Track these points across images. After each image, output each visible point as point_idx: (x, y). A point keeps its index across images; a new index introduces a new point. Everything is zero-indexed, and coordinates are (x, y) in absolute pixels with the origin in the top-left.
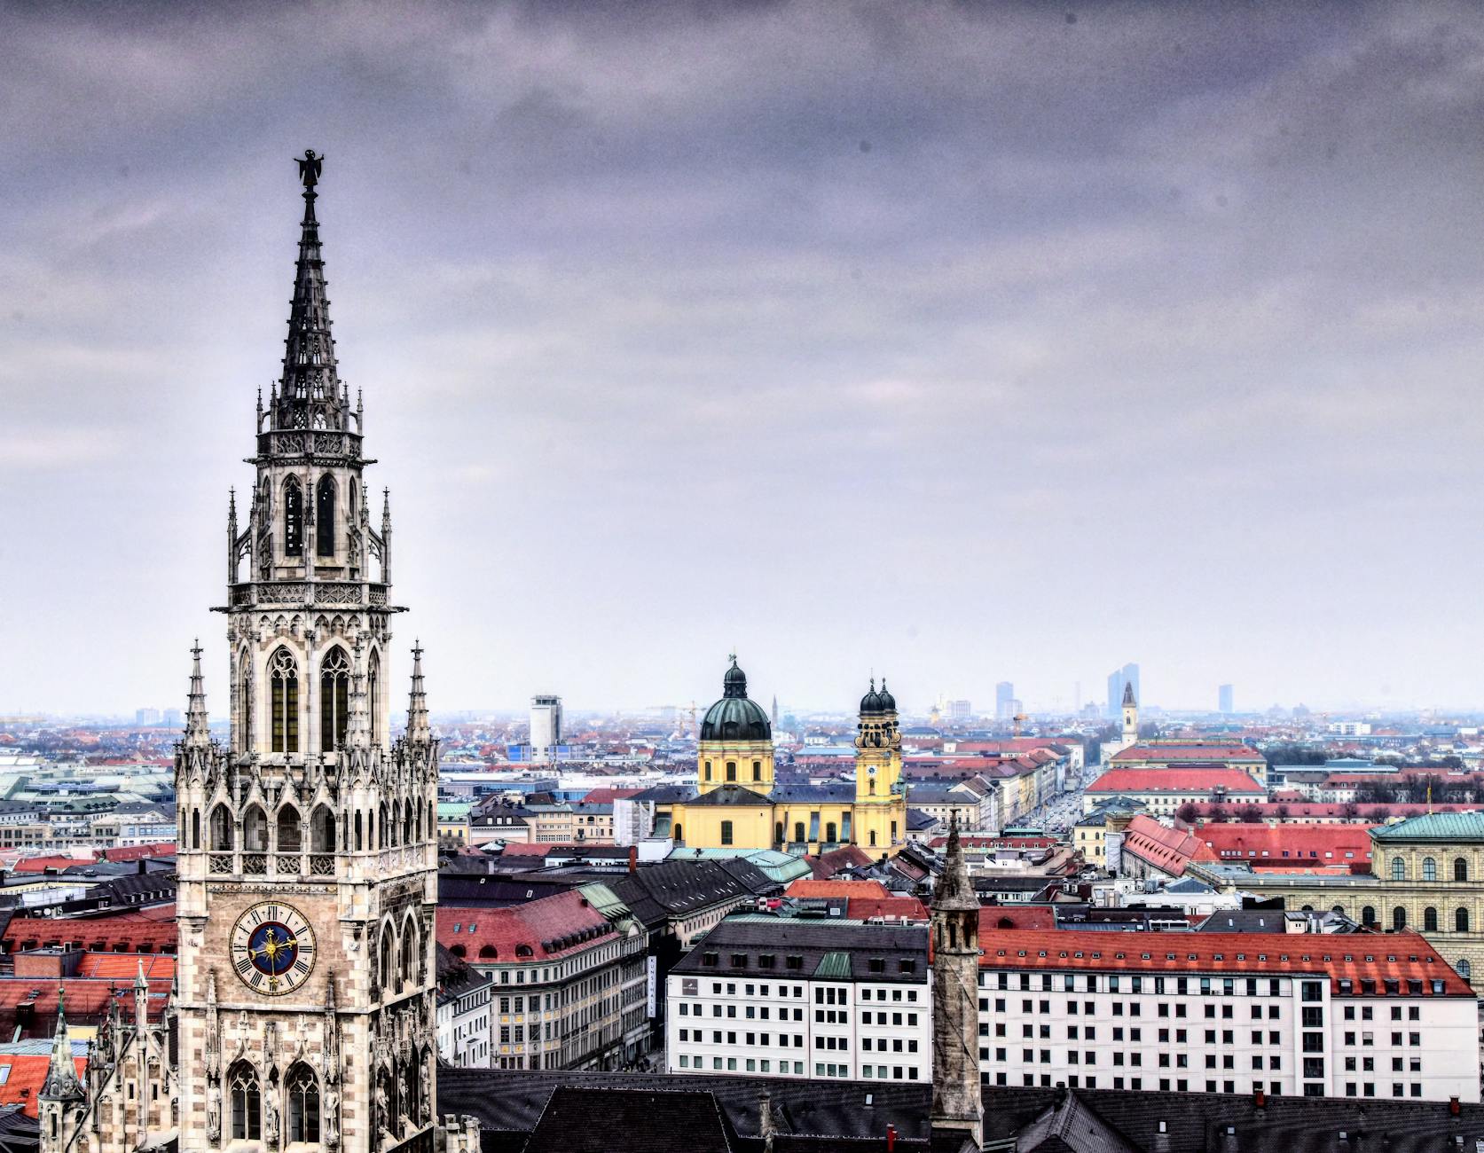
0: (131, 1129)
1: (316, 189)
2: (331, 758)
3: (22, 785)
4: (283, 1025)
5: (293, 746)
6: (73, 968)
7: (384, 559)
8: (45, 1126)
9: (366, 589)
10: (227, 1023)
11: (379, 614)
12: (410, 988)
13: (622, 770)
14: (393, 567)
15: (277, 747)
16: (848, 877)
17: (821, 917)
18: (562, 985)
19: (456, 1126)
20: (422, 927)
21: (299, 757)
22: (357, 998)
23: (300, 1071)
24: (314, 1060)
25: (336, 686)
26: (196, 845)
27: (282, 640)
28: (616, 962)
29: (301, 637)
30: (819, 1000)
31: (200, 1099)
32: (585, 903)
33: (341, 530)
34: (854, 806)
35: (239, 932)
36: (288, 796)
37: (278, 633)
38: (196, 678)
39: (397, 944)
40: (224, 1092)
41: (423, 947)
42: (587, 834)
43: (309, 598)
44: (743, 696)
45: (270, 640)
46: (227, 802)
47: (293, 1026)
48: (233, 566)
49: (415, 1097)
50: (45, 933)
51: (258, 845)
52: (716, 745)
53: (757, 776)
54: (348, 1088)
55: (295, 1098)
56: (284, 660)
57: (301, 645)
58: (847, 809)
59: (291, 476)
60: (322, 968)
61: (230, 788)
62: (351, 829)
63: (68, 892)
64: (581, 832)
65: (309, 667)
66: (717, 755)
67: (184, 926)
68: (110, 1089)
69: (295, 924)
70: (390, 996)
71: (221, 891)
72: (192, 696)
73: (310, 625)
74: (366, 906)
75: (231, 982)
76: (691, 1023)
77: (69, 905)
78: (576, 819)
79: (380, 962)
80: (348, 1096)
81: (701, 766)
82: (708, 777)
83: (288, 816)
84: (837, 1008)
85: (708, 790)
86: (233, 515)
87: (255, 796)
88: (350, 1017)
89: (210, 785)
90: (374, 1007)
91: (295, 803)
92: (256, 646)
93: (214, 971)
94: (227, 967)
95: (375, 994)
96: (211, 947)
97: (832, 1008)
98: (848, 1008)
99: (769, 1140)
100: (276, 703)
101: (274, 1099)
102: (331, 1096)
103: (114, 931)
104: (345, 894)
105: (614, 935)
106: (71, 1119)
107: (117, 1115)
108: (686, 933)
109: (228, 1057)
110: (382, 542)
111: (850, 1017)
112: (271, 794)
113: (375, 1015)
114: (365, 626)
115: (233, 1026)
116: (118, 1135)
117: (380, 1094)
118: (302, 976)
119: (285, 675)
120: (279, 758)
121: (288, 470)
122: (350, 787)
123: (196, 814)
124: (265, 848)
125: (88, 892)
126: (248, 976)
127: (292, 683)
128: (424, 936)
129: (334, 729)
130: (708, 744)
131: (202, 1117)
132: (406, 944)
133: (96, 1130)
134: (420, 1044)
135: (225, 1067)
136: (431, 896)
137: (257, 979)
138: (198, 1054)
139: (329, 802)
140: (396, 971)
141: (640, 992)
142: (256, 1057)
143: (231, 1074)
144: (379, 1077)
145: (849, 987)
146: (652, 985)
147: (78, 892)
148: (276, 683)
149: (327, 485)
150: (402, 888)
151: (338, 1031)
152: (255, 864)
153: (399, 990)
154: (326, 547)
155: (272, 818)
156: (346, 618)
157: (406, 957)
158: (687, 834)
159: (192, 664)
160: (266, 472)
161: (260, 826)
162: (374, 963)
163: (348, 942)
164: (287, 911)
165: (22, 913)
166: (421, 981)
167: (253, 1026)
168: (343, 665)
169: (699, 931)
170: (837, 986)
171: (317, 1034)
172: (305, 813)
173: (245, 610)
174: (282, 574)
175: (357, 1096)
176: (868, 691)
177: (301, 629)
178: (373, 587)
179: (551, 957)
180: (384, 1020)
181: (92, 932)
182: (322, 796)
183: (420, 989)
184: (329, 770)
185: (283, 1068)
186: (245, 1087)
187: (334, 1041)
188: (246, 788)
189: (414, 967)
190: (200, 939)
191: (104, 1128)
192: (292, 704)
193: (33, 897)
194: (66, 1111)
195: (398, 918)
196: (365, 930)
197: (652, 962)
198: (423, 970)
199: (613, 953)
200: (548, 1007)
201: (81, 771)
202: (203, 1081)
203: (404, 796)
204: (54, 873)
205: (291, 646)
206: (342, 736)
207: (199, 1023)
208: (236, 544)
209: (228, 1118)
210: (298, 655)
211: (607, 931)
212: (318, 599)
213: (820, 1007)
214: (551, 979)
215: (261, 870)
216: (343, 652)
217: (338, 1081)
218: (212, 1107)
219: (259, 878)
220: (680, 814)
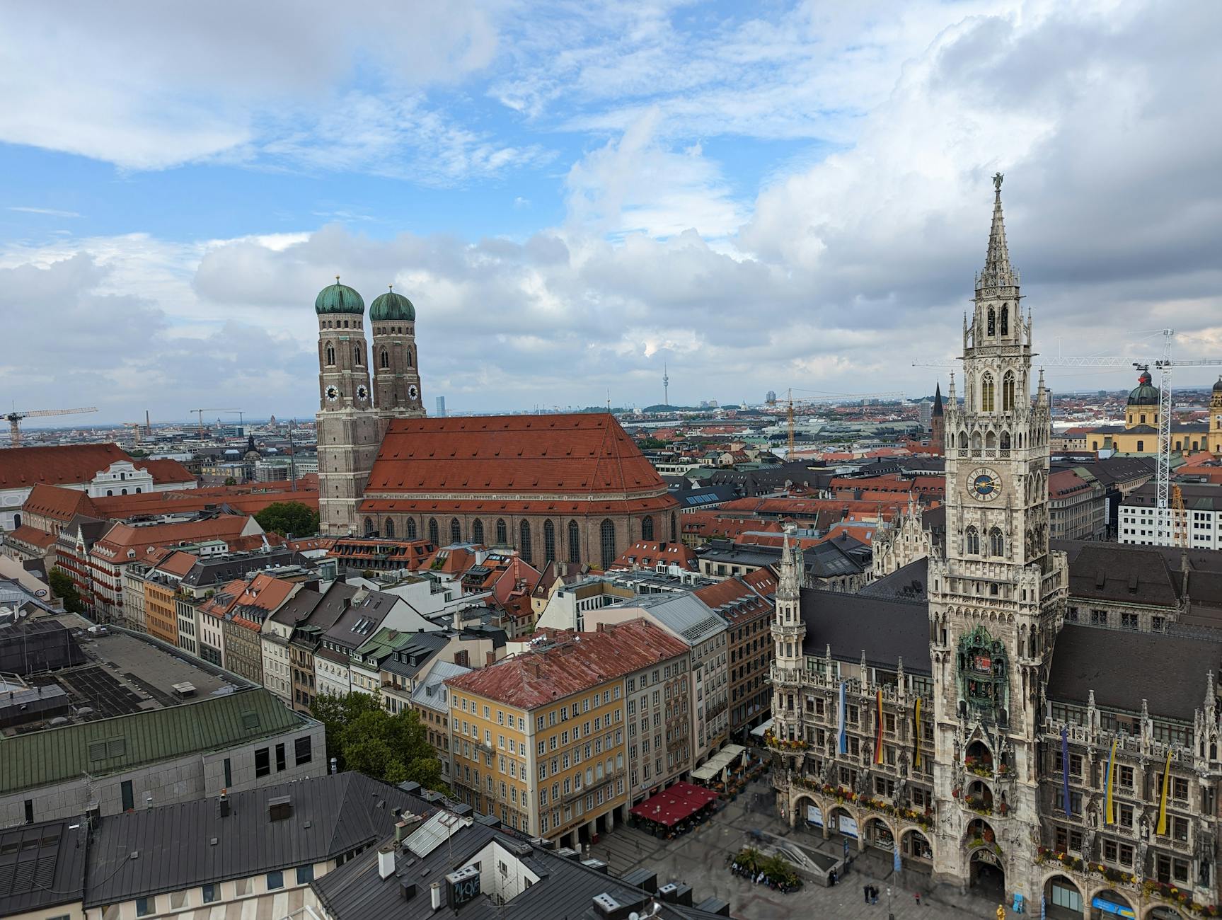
0: (907, 552)
1: (1000, 188)
2: (1009, 413)
3: (823, 430)
4: (989, 513)
5: (991, 408)
6: (858, 496)
7: (1029, 335)
8: (875, 550)
9: (1022, 347)
10: (965, 512)
11: (1027, 357)
12: (1039, 501)
13: (1082, 420)
14: (1032, 338)
15: (984, 409)
16: (1210, 465)
17: (1198, 482)
18: (1067, 508)
19: (1057, 554)
20: (1043, 478)
21: (995, 413)
22: (1019, 503)
23: (996, 530)
24: (1002, 526)
25: (1008, 385)
26: (953, 446)
27: (987, 369)
28: (1090, 500)
29: (995, 367)
30: (1196, 518)
31: (955, 539)
32: (1075, 475)
33: (1011, 324)
34: (1208, 434)
35: (970, 478)
36: (991, 428)
37: (985, 366)
38: (952, 385)
39: (1034, 484)
40: (965, 536)
41: (1043, 486)
42: (1068, 447)
43: (999, 353)
44: (1150, 385)
45: (982, 369)
46: (965, 430)
47: (992, 514)
48: (965, 341)
49: (1041, 542)
50: (845, 484)
51: (977, 446)
52: (1135, 407)
53: (1156, 421)
54: (1015, 537)
55: (993, 539)
56: (988, 376)
57: (995, 371)
58: (1205, 435)
59: (990, 305)
60: (1005, 492)
61: (966, 425)
62: (1017, 440)
63: (853, 469)
64: (1066, 446)
65: (998, 379)
66: (1135, 413)
67: (948, 476)
68: (899, 537)
69: (993, 476)
70: (1032, 504)
71: (962, 463)
72: (951, 391)
73: (999, 363)
74: (1024, 469)
75: (967, 497)
76: (1130, 526)
77: (853, 474)
78: (1063, 440)
79: (1027, 492)
80: (1016, 540)
81: (1128, 417)
82: (1131, 422)
83: (991, 434)
84: (1205, 522)
85: (1130, 427)
86: (965, 322)
87: (977, 428)
88: (1017, 511)
89: (958, 424)
90: (1026, 507)
91: (993, 431)
92: (976, 371)
93: (960, 493)
94: (965, 491)
95: (1026, 502)
96: (958, 484)
97: (1203, 522)
98: (1212, 522)
99: (1186, 572)
100: (984, 393)
101: (984, 540)
102: (1009, 540)
103: (873, 483)
104: (1014, 464)
105: (1089, 489)
106: (884, 547)
107: (902, 547)
108: (1125, 489)
109: (966, 524)
110: (1028, 328)
111: (1212, 526)
112: (983, 428)
113: (1026, 511)
114: (1022, 362)
115: (968, 513)
116: (902, 555)
117: (1028, 540)
118: (996, 495)
119: (988, 382)
120: (987, 413)
121: (989, 303)
122: (1017, 424)
123: (953, 435)
124: (981, 447)
125: (860, 469)
126: (974, 495)
127: (991, 385)
128: (1044, 481)
129: (1009, 402)
130: (1130, 407)
131: (955, 545)
132: (1037, 484)
133: (894, 552)
134: (1042, 523)
135: (965, 528)
136: (1047, 466)
137: (977, 496)
138: (954, 523)
139: (1008, 430)
140: (1033, 494)
141: (1102, 513)
142: (977, 525)
143: (967, 530)
144: (1028, 534)
145: (1212, 513)
146: (1107, 510)
147: (856, 469)
148: (984, 385)
149: (1005, 310)
150: (1036, 463)
151: (1012, 516)
152: (977, 453)
153: (1035, 502)
154: (1005, 331)
155: (983, 436)
156: (1014, 359)
157: (1037, 489)
158: (1119, 447)
159: (950, 379)
160: (979, 304)
161: (979, 439)
162: (1026, 491)
163: (1015, 483)
164: (990, 471)
165: (836, 476)
166: (1043, 499)
167: (976, 513)
168: (1012, 377)
169: (1134, 487)
170: (1206, 513)
171: (1003, 517)
172: (998, 434)
173: (972, 358)
174: (986, 344)
175: (1020, 540)
176: (1217, 381)
177: (995, 365)
178: (1025, 346)
179: (1061, 497)
180: (1030, 513)
181: (864, 484)
182: (1005, 428)
183: (1042, 502)
184: (1008, 417)
185: (989, 529)
186: (973, 535)
187: (1009, 520)
188: (973, 425)
189: (1040, 493)
190: (954, 481)
191: (897, 552)
192: (991, 393)
193: (839, 471)
194: (882, 544)
195: (1035, 474)
196: (1023, 478)
197: (1108, 500)
198: (1043, 494)
199: (1089, 496)
200: (1059, 517)
201: (846, 424)
202: (956, 532)
203: (1037, 427)
204: (844, 462)
205: (990, 371)
206: (1012, 404)
207: (955, 511)
208: (966, 333)
209: (966, 546)
210: (994, 374)
211: (1086, 487)
212: (1002, 352)
213: (1196, 522)
214: (1061, 506)
215: (980, 455)
216: (1012, 372)
217: (1010, 534)
218: (960, 542)
219: (979, 458)
220: (1116, 438)
